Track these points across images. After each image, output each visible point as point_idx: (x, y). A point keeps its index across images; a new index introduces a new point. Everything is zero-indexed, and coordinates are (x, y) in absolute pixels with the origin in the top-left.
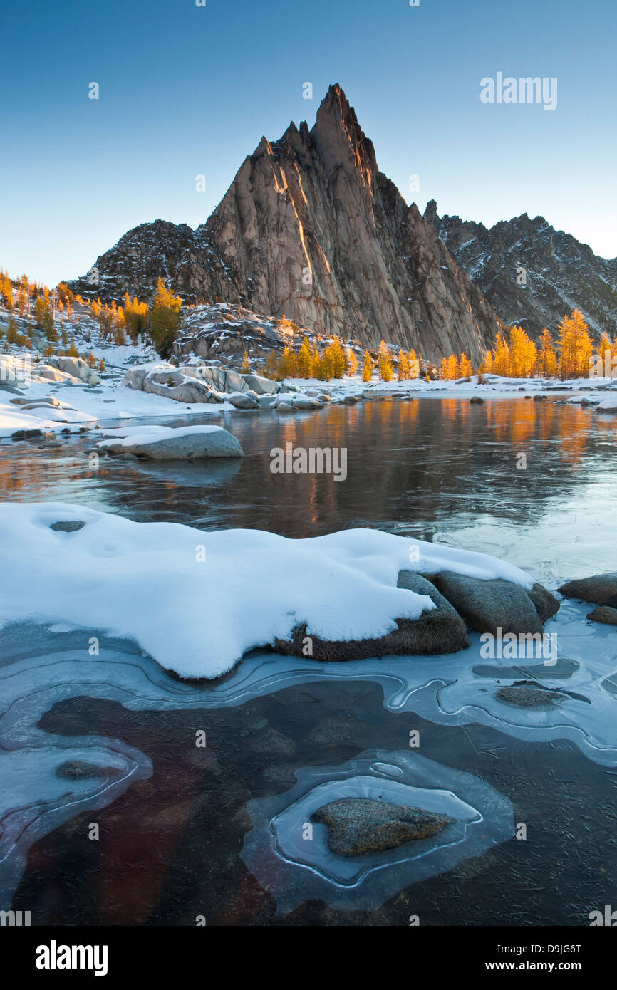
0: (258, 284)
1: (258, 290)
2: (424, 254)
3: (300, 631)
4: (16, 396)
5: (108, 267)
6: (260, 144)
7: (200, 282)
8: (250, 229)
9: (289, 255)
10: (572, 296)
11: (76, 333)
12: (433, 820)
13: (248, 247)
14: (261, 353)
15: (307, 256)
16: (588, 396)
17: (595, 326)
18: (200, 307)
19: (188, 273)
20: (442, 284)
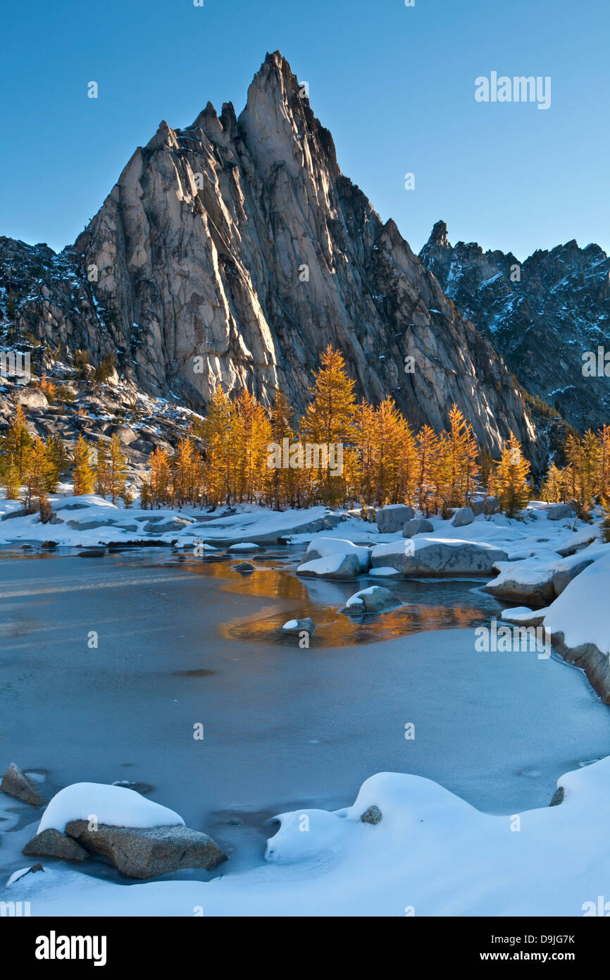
0: (147, 332)
1: (146, 341)
2: (405, 292)
6: (158, 131)
7: (55, 328)
8: (138, 252)
9: (195, 290)
13: (136, 279)
15: (222, 292)
20: (431, 335)
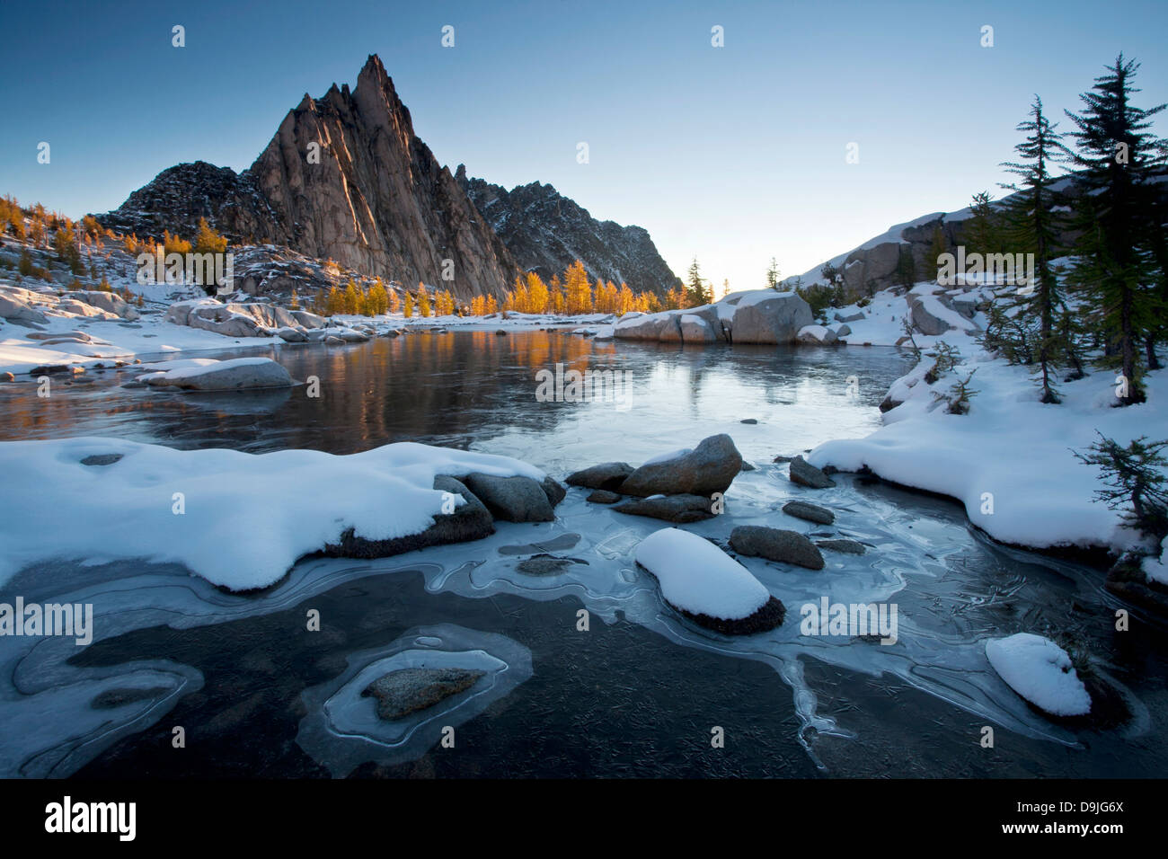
0: (304, 228)
1: (304, 233)
2: (455, 209)
3: (348, 535)
4: (34, 331)
5: (144, 203)
7: (246, 223)
8: (295, 178)
10: (576, 249)
11: (108, 268)
12: (467, 675)
13: (294, 194)
14: (310, 291)
15: (351, 205)
16: (588, 329)
17: (593, 273)
18: (246, 247)
19: (234, 215)
20: (472, 236)
